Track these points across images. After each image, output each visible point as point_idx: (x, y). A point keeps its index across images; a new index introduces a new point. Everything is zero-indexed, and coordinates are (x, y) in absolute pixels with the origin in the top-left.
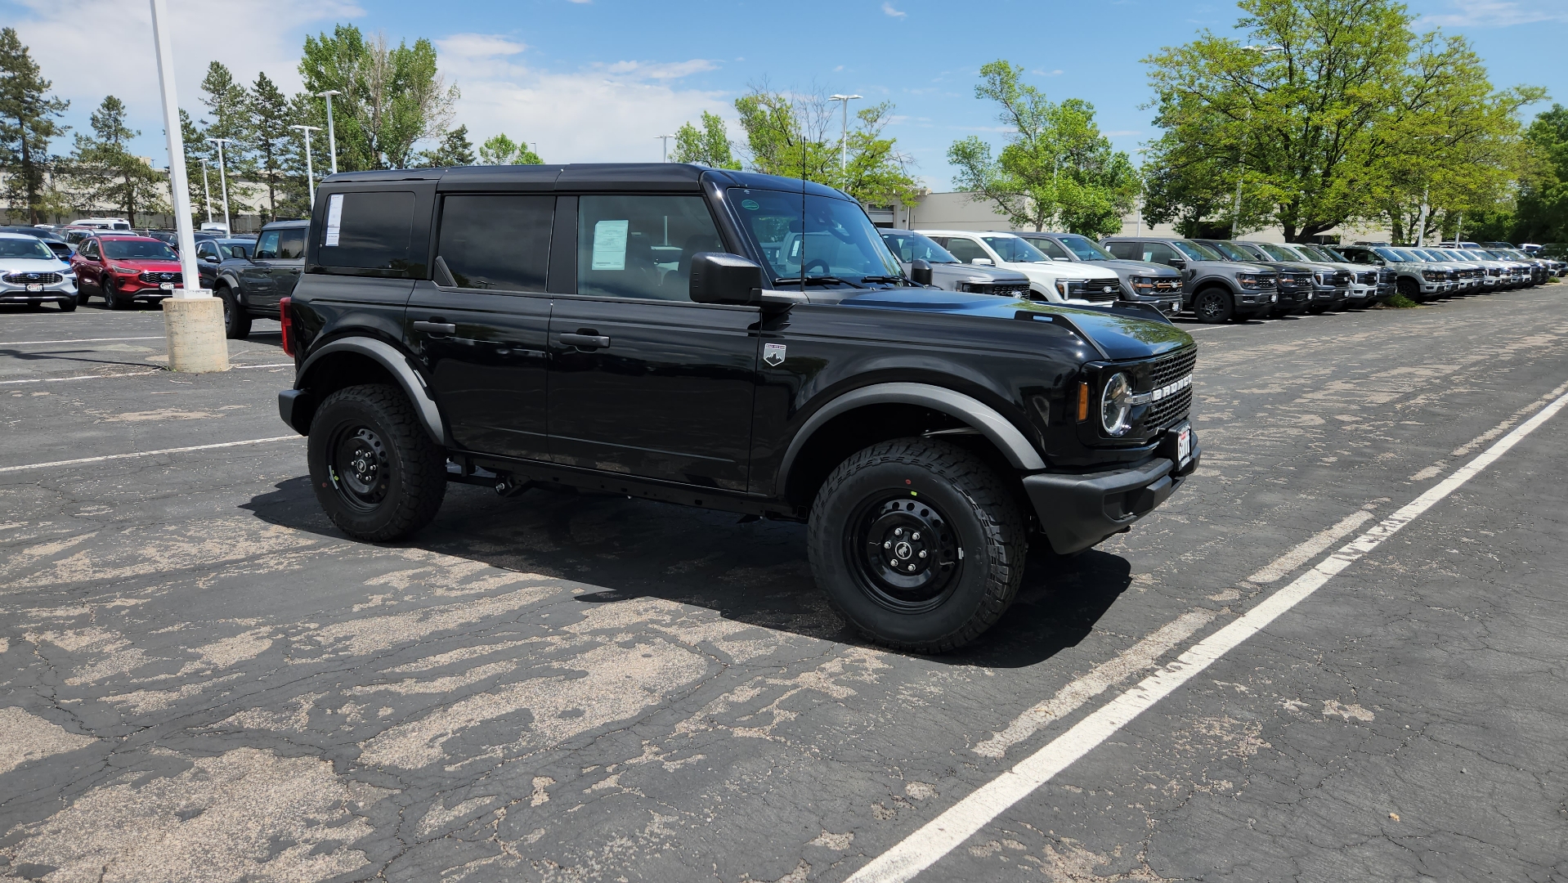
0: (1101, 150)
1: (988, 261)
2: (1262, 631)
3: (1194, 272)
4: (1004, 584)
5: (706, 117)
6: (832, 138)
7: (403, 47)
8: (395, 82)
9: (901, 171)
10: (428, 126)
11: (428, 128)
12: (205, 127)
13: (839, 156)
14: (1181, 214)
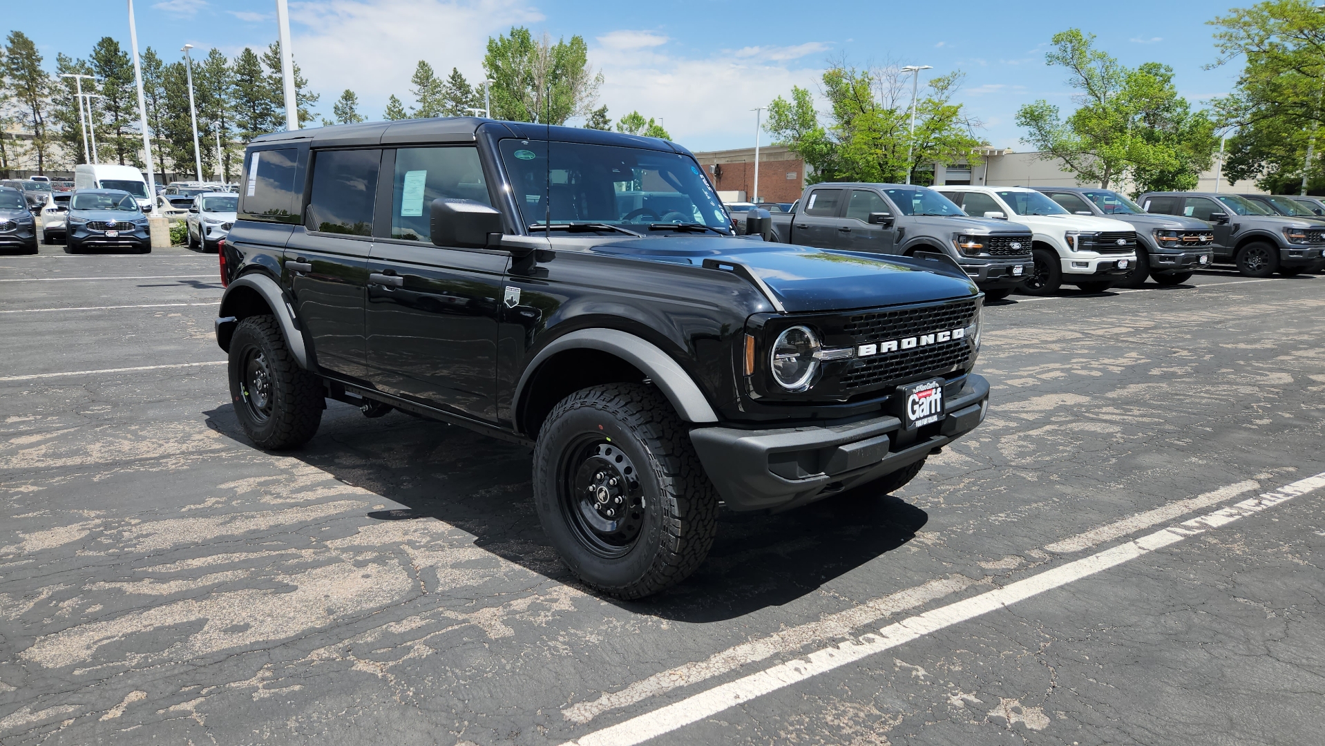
0: (1179, 110)
1: (1000, 214)
2: (1007, 608)
3: (1237, 227)
4: (677, 537)
5: (796, 91)
6: (903, 105)
7: (561, 44)
8: (554, 71)
9: (968, 133)
10: (578, 107)
11: (578, 109)
12: (413, 112)
13: (907, 122)
14: (1265, 171)
